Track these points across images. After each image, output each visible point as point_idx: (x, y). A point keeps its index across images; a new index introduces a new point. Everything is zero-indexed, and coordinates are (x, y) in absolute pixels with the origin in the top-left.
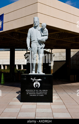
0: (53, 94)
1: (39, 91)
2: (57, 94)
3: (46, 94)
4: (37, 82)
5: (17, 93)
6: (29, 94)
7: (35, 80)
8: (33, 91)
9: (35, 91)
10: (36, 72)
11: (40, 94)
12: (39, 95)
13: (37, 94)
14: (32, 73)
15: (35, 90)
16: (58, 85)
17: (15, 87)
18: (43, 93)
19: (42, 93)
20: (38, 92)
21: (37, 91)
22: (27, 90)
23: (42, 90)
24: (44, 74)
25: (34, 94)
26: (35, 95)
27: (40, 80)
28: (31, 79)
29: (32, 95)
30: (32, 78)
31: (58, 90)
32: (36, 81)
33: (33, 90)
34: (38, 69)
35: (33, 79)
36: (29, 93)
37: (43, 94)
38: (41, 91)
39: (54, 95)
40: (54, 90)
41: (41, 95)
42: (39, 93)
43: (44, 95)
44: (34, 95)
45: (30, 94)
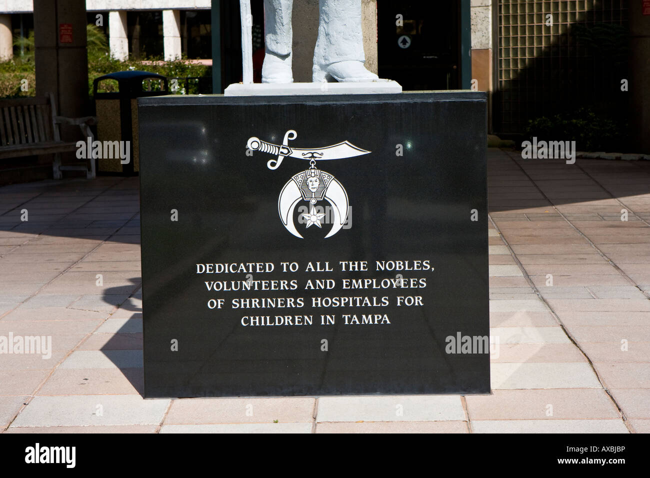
0: (495, 307)
1: (338, 276)
2: (534, 304)
3: (418, 301)
4: (314, 178)
5: (115, 297)
6: (227, 305)
7: (297, 154)
8: (278, 275)
9: (302, 276)
10: (302, 72)
11: (347, 309)
12: (339, 320)
13: (317, 302)
14: (258, 78)
15: (294, 267)
16: (548, 210)
17: (88, 243)
18: (380, 293)
19: (369, 292)
20: (331, 284)
21: (314, 276)
22: (207, 268)
23: (371, 266)
24: (392, 87)
25: (290, 302)
26: (292, 312)
27: (344, 151)
28: (253, 144)
29: (264, 321)
30: (264, 138)
31: (544, 255)
32: (303, 165)
33: (270, 267)
34: (321, 41)
35: (266, 148)
36: (228, 296)
37: (386, 302)
38: (357, 275)
39: (505, 317)
40: (501, 260)
41: (367, 319)
42: (338, 292)
43: (391, 310)
44: (287, 320)
45: (244, 303)
